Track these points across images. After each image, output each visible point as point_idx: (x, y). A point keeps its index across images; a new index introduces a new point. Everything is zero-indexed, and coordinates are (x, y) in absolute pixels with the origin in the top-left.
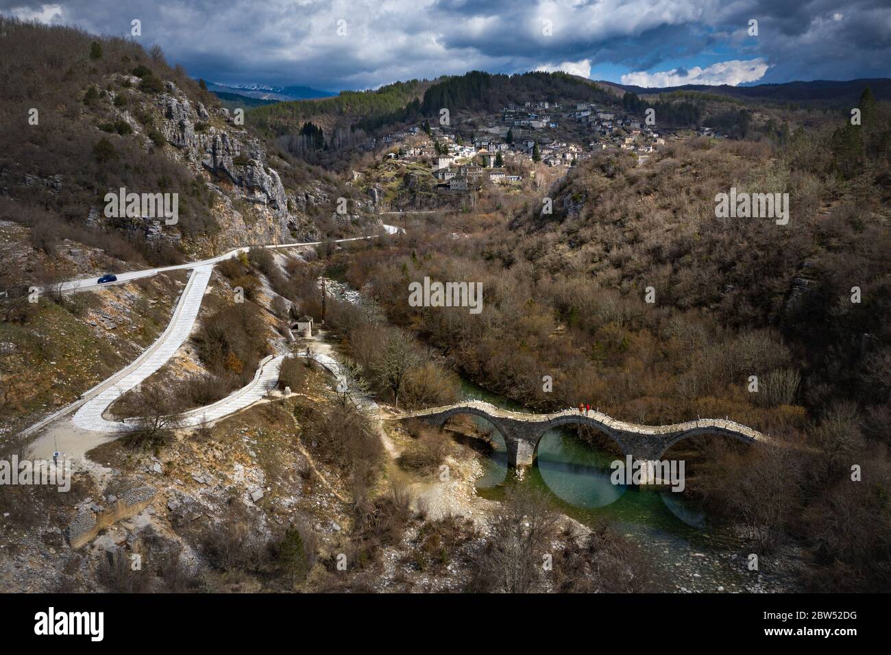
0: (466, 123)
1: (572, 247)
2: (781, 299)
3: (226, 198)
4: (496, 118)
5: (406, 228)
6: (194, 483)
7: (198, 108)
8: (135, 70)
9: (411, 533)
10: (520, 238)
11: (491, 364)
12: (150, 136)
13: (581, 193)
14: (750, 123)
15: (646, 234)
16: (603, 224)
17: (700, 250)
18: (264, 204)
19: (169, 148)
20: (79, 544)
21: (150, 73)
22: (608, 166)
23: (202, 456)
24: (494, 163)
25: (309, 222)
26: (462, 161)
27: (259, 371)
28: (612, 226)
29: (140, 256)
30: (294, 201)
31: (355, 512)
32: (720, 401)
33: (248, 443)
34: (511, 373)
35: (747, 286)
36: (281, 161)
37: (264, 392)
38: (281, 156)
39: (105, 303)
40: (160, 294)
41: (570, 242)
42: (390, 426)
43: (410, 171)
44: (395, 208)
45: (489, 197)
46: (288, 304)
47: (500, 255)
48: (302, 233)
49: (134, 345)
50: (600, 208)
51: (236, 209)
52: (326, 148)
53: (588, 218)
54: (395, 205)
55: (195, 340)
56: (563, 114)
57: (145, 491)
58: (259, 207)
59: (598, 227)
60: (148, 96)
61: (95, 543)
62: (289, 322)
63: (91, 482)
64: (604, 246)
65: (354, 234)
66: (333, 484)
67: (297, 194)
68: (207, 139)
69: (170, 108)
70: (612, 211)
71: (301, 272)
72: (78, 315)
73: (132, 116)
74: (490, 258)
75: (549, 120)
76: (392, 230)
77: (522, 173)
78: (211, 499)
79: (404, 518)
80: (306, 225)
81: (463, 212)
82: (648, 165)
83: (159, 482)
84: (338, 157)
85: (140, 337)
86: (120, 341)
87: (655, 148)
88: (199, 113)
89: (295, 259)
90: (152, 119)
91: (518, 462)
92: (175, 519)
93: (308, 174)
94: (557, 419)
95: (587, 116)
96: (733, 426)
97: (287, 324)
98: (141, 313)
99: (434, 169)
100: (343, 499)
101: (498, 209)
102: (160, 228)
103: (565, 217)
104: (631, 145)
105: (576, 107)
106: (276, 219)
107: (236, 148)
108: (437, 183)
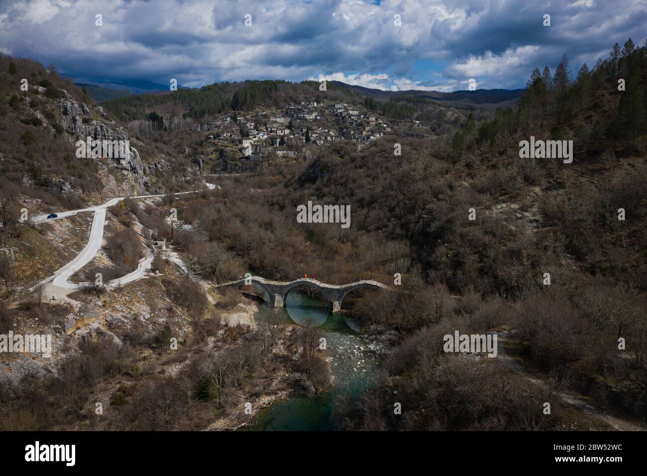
0: (262, 115)
1: (318, 198)
2: (414, 225)
3: (104, 166)
4: (282, 112)
5: (220, 185)
6: (117, 311)
7: (82, 107)
8: (40, 82)
9: (221, 332)
10: (290, 193)
11: (266, 261)
12: (54, 127)
13: (325, 166)
14: (445, 118)
15: (358, 191)
16: (336, 185)
17: (382, 200)
18: (128, 170)
19: (66, 134)
20: (69, 333)
21: (51, 84)
22: (341, 151)
23: (120, 299)
24: (279, 143)
25: (158, 182)
26: (258, 141)
27: (139, 265)
28: (340, 186)
29: (60, 204)
30: (147, 168)
31: (195, 324)
32: (373, 273)
33: (141, 295)
34: (276, 265)
35: (400, 219)
36: (138, 141)
37: (146, 273)
38: (138, 138)
39: (55, 228)
40: (81, 224)
41: (318, 195)
42: (211, 290)
43: (224, 148)
44: (214, 172)
45: (275, 166)
46: (151, 232)
47: (278, 203)
48: (153, 189)
49: (73, 250)
50: (335, 175)
51: (110, 174)
52: (165, 130)
53: (328, 181)
54: (213, 170)
55: (104, 248)
56: (325, 110)
57: (95, 313)
58: (125, 172)
59: (333, 186)
60: (51, 100)
61: (76, 333)
62: (152, 241)
63: (72, 307)
64: (335, 198)
65: (187, 190)
66: (183, 314)
67: (149, 163)
68: (91, 128)
69: (66, 109)
70: (342, 177)
71: (154, 213)
72: (43, 235)
73: (41, 113)
74: (272, 205)
75: (316, 114)
76: (211, 187)
77: (298, 150)
78: (125, 317)
79: (218, 326)
80: (155, 184)
81: (258, 175)
82: (362, 151)
83: (101, 309)
84: (174, 136)
85: (75, 246)
86: (66, 248)
87: (384, 134)
88: (83, 111)
89: (149, 205)
90: (54, 115)
91: (275, 305)
92: (110, 325)
93: (156, 150)
94: (294, 283)
95: (342, 112)
96: (374, 283)
97: (151, 242)
98: (74, 235)
99: (240, 146)
100: (188, 320)
101: (280, 173)
102: (69, 187)
103: (316, 180)
104: (369, 131)
105: (334, 106)
106: (136, 180)
107: (110, 135)
108: (241, 156)
